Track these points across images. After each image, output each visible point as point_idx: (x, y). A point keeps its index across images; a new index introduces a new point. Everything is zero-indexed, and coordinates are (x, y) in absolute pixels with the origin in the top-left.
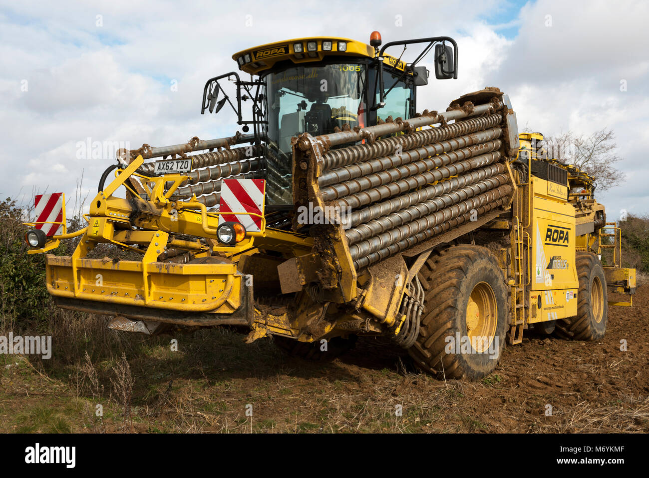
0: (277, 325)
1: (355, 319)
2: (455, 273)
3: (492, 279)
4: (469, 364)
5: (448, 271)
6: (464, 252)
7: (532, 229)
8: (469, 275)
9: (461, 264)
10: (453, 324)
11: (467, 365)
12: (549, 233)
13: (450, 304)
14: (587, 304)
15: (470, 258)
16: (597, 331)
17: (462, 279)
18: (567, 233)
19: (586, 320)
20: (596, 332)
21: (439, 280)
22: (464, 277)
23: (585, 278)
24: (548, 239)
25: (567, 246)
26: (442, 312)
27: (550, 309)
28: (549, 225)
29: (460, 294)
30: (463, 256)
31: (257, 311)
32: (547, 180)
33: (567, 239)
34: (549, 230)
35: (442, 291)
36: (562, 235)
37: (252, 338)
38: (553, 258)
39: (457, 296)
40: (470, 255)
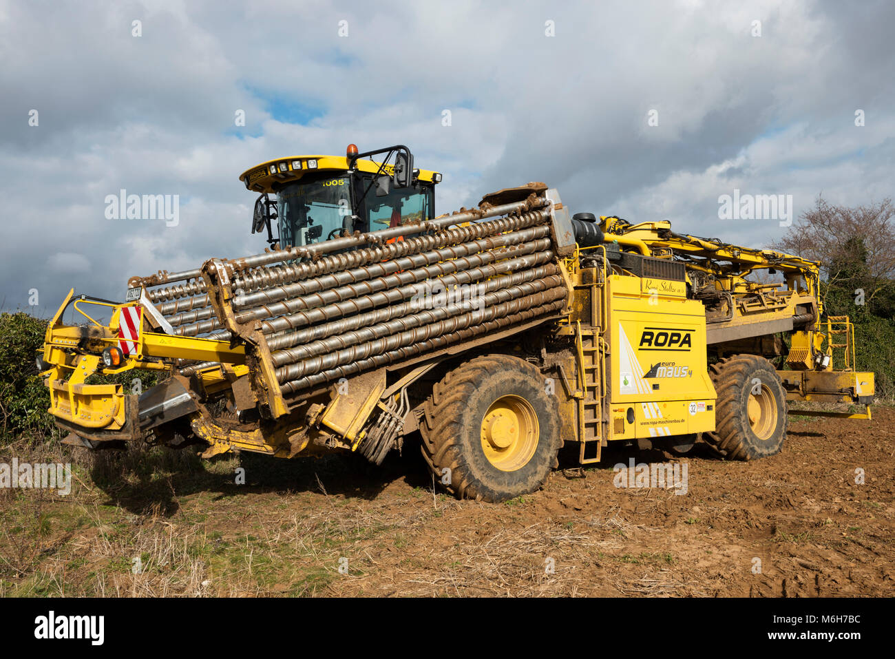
0: (244, 441)
1: (322, 435)
2: (464, 386)
3: (526, 391)
4: (485, 484)
5: (458, 385)
6: (480, 364)
7: (610, 334)
8: (483, 388)
9: (471, 376)
10: (456, 441)
11: (482, 485)
12: (648, 337)
13: (452, 419)
14: (737, 417)
15: (487, 370)
16: (756, 448)
17: (472, 392)
18: (688, 336)
19: (736, 435)
20: (755, 451)
21: (448, 394)
22: (476, 390)
23: (734, 387)
24: (646, 345)
25: (689, 350)
26: (445, 428)
27: (654, 423)
28: (646, 328)
29: (468, 409)
30: (479, 368)
31: (217, 427)
32: (641, 276)
33: (689, 343)
34: (645, 334)
35: (448, 406)
36: (675, 338)
37: (210, 453)
38: (658, 365)
39: (463, 410)
40: (487, 367)
